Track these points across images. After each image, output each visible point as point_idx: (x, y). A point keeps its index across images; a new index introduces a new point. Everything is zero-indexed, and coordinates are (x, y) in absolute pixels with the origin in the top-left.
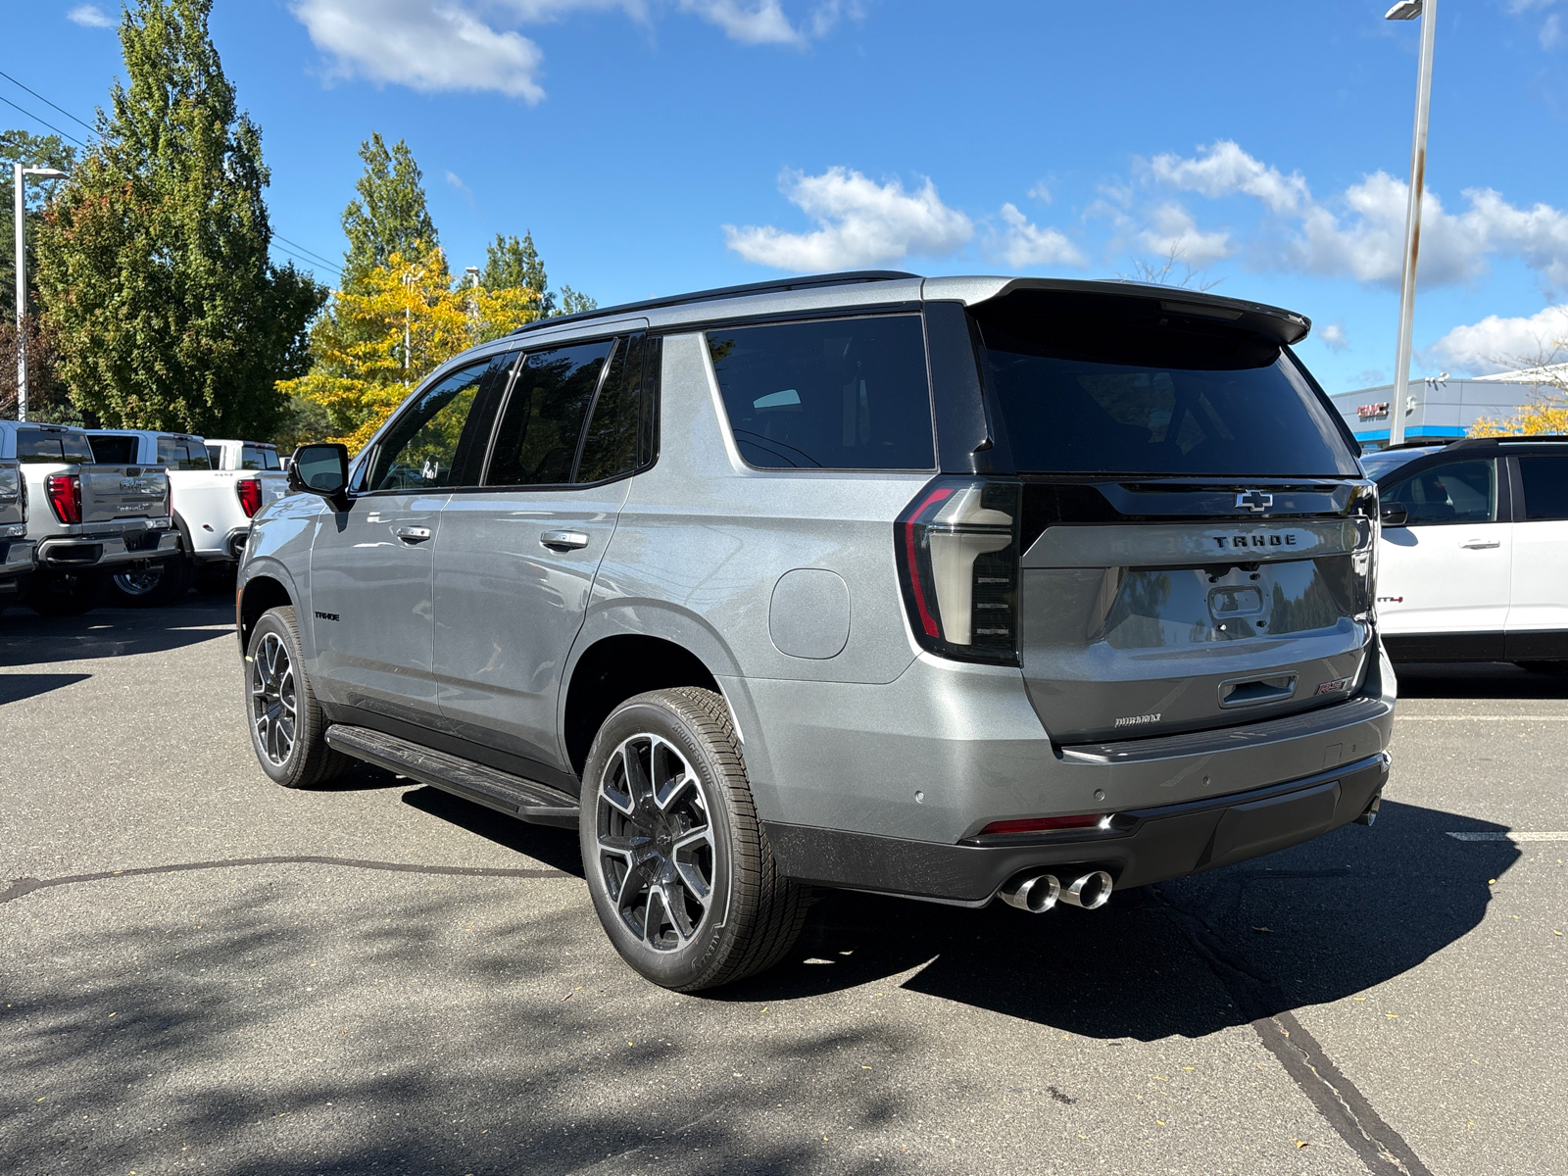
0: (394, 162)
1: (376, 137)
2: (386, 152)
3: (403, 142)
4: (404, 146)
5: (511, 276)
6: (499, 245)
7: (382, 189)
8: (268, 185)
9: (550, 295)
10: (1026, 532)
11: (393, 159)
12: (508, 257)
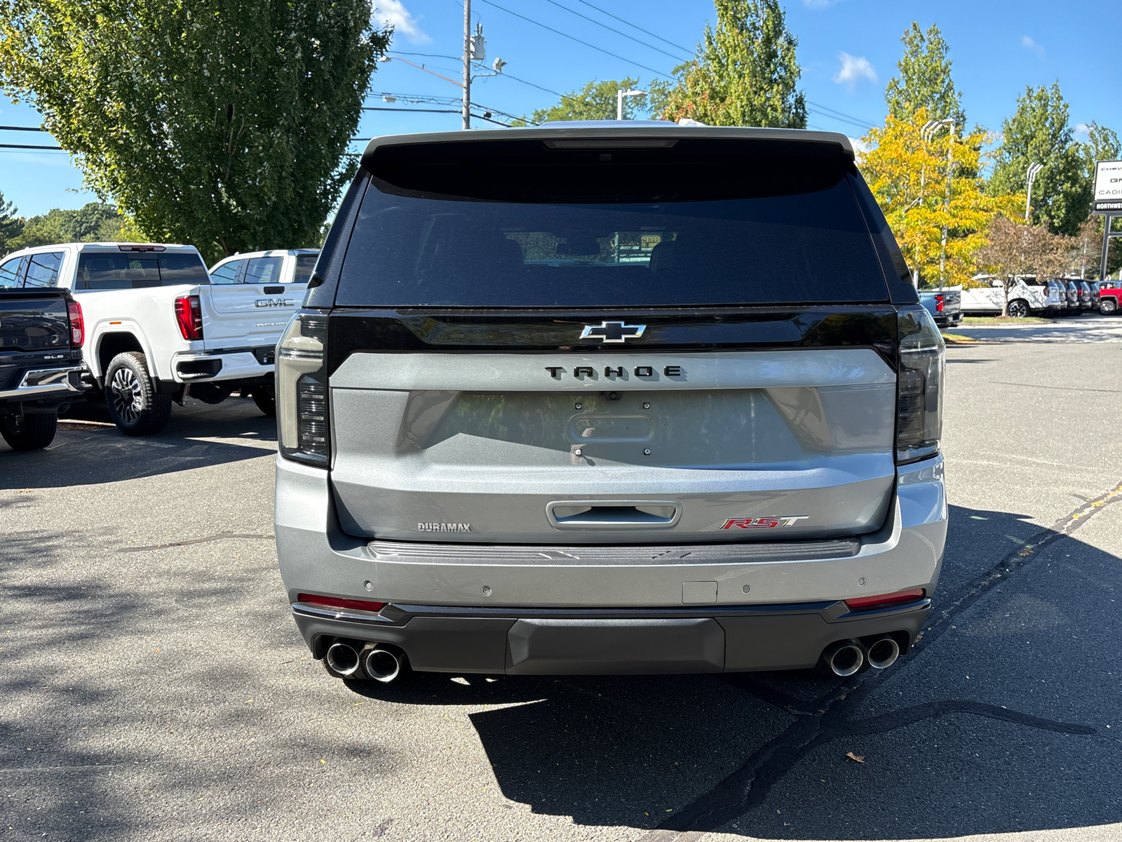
0: (927, 42)
1: (915, 25)
2: (922, 36)
3: (935, 26)
4: (935, 28)
5: (1035, 118)
6: (1028, 94)
7: (916, 64)
8: (800, 78)
9: (1070, 131)
10: (334, 358)
11: (926, 40)
12: (1035, 104)
